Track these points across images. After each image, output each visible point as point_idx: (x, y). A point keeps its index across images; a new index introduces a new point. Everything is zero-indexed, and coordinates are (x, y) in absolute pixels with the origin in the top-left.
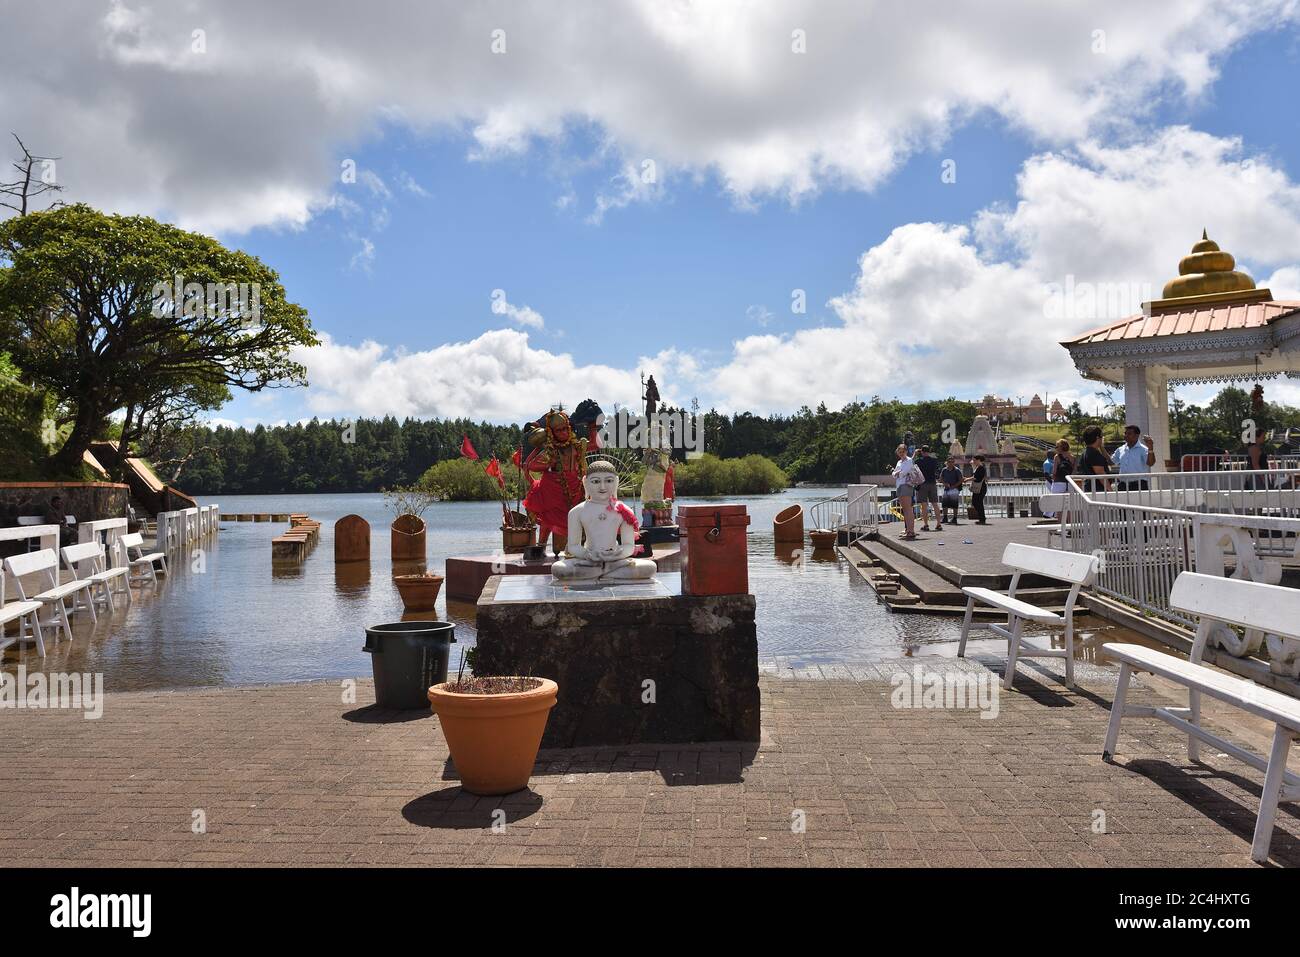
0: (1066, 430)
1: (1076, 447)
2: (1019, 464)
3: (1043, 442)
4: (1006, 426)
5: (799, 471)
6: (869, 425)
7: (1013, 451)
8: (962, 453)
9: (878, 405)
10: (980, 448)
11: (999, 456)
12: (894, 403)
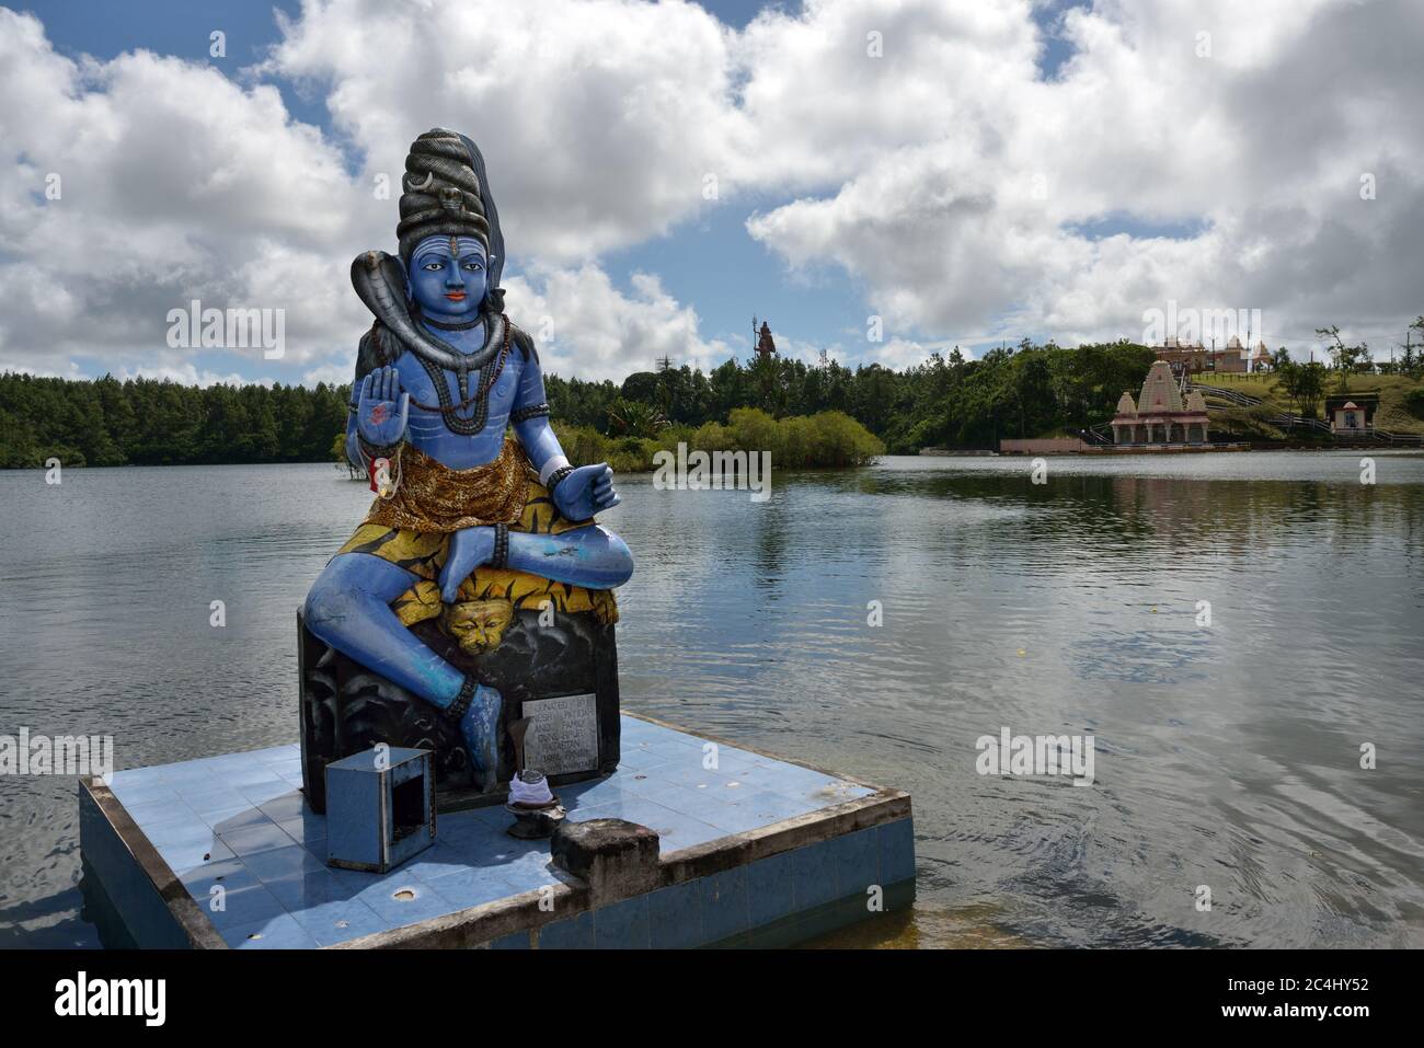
0: (1274, 381)
1: (1288, 402)
2: (1210, 424)
3: (1243, 395)
4: (1194, 376)
5: (924, 434)
6: (1014, 375)
7: (1203, 408)
8: (1134, 410)
9: (1027, 350)
10: (1159, 403)
11: (1183, 415)
12: (1050, 347)
